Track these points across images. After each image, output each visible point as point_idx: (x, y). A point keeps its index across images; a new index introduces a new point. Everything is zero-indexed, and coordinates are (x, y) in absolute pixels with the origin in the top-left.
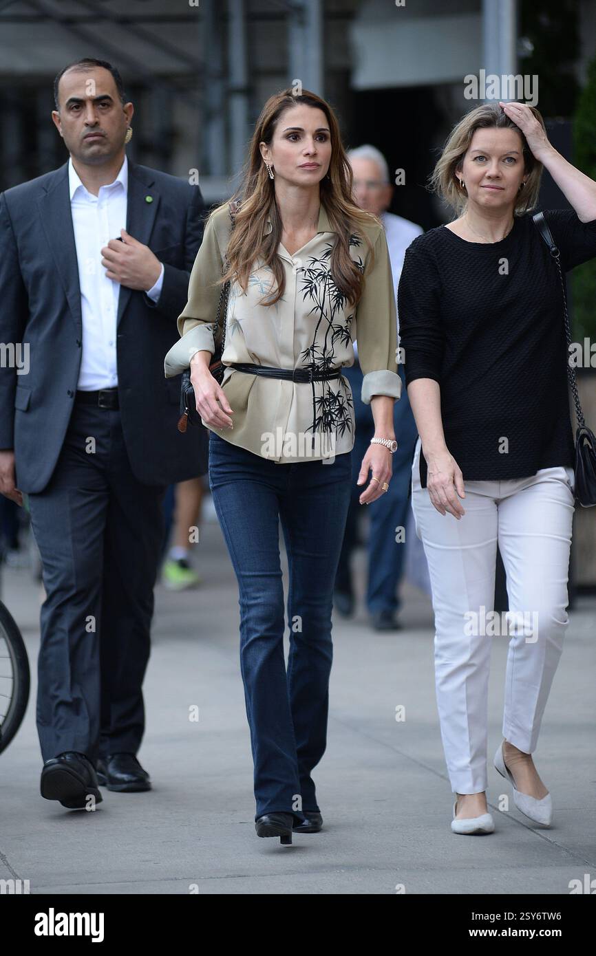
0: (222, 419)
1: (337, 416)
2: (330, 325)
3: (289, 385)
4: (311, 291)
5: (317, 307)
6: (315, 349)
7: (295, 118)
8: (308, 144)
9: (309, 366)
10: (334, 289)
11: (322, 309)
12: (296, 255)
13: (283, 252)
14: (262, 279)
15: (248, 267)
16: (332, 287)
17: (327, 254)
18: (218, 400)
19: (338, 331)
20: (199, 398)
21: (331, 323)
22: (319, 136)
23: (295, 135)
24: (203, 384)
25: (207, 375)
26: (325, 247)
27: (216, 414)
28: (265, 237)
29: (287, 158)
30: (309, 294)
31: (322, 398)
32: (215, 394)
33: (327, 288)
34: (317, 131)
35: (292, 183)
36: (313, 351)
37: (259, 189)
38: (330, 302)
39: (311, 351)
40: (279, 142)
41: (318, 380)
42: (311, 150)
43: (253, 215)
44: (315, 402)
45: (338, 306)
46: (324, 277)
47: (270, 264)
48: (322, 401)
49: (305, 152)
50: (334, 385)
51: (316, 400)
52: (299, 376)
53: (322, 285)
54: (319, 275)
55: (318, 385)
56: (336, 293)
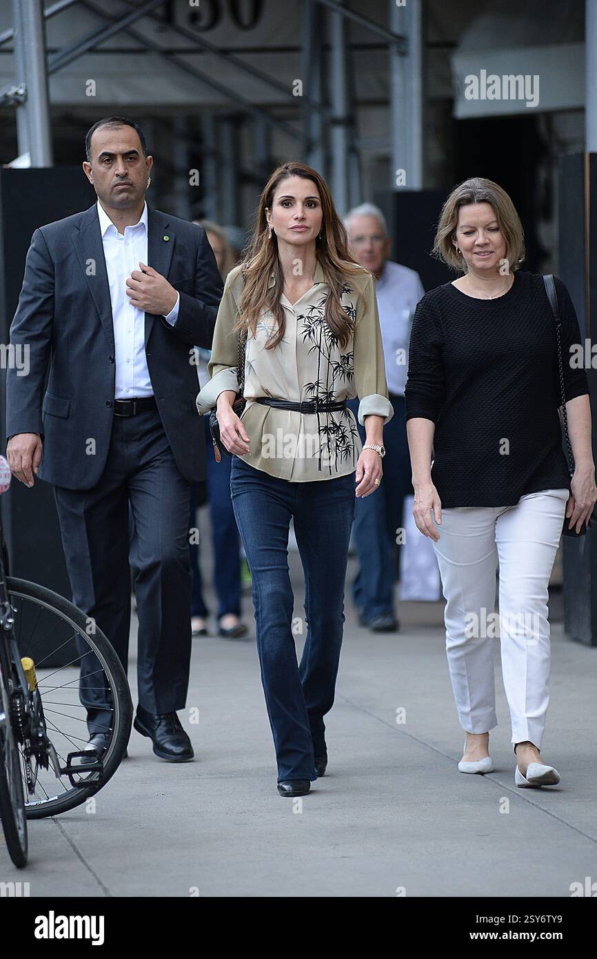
0: (240, 446)
1: (341, 442)
2: (329, 362)
3: (297, 414)
4: (310, 333)
5: (316, 347)
6: (319, 385)
7: (288, 187)
8: (297, 210)
9: (314, 400)
10: (328, 330)
11: (319, 348)
12: (298, 304)
13: (285, 302)
14: (267, 323)
15: (256, 314)
16: (327, 329)
17: (324, 302)
18: (237, 431)
19: (337, 367)
20: (222, 430)
21: (329, 360)
22: (309, 202)
23: (288, 202)
24: (225, 418)
25: (229, 411)
26: (322, 296)
27: (235, 442)
28: (269, 290)
29: (282, 221)
30: (308, 337)
31: (326, 427)
32: (235, 426)
33: (323, 330)
34: (306, 199)
35: (288, 243)
36: (318, 386)
37: (264, 247)
38: (325, 341)
39: (316, 387)
40: (277, 209)
41: (322, 411)
42: (299, 215)
43: (260, 269)
44: (320, 431)
45: (333, 344)
46: (321, 321)
47: (273, 310)
48: (327, 430)
49: (295, 217)
50: (336, 416)
51: (321, 428)
52: (306, 408)
53: (319, 328)
54: (316, 321)
55: (323, 415)
56: (330, 334)
